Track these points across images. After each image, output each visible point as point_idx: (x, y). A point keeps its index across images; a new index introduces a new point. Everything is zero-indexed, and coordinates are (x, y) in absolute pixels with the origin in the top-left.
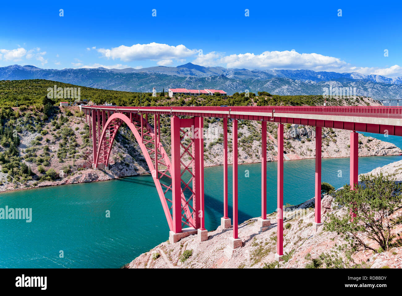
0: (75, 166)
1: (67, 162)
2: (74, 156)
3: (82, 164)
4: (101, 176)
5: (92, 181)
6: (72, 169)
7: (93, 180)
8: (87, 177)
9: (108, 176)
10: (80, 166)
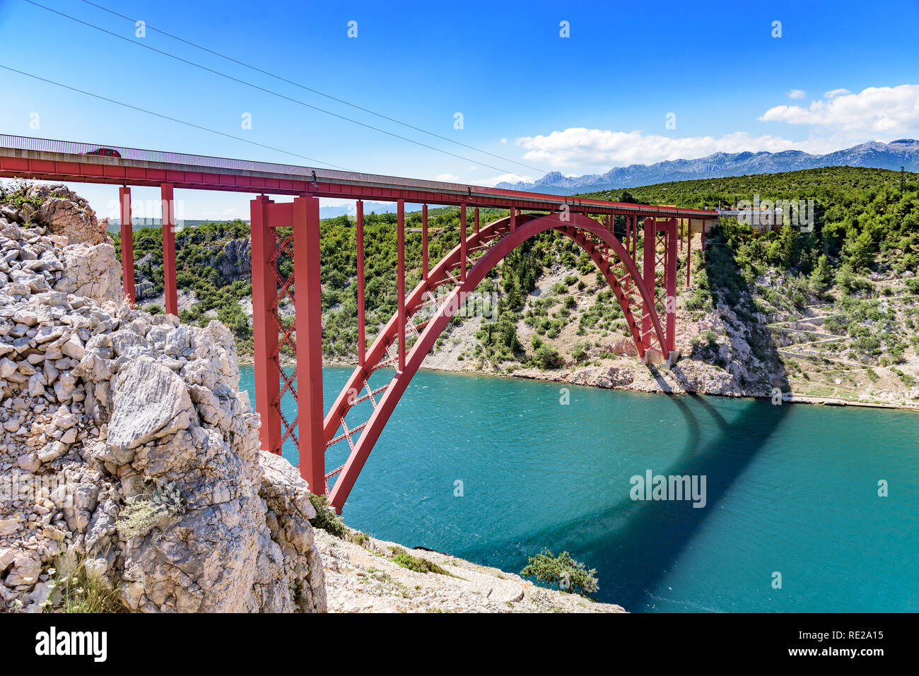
0: (597, 346)
1: (592, 335)
2: (609, 324)
3: (613, 346)
4: (639, 379)
5: (612, 388)
6: (588, 352)
7: (615, 385)
8: (605, 375)
9: (656, 382)
10: (610, 348)
